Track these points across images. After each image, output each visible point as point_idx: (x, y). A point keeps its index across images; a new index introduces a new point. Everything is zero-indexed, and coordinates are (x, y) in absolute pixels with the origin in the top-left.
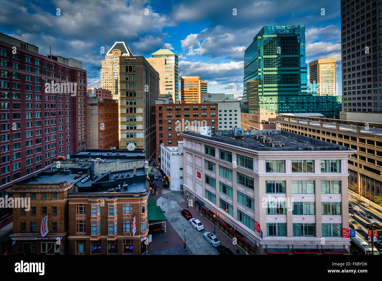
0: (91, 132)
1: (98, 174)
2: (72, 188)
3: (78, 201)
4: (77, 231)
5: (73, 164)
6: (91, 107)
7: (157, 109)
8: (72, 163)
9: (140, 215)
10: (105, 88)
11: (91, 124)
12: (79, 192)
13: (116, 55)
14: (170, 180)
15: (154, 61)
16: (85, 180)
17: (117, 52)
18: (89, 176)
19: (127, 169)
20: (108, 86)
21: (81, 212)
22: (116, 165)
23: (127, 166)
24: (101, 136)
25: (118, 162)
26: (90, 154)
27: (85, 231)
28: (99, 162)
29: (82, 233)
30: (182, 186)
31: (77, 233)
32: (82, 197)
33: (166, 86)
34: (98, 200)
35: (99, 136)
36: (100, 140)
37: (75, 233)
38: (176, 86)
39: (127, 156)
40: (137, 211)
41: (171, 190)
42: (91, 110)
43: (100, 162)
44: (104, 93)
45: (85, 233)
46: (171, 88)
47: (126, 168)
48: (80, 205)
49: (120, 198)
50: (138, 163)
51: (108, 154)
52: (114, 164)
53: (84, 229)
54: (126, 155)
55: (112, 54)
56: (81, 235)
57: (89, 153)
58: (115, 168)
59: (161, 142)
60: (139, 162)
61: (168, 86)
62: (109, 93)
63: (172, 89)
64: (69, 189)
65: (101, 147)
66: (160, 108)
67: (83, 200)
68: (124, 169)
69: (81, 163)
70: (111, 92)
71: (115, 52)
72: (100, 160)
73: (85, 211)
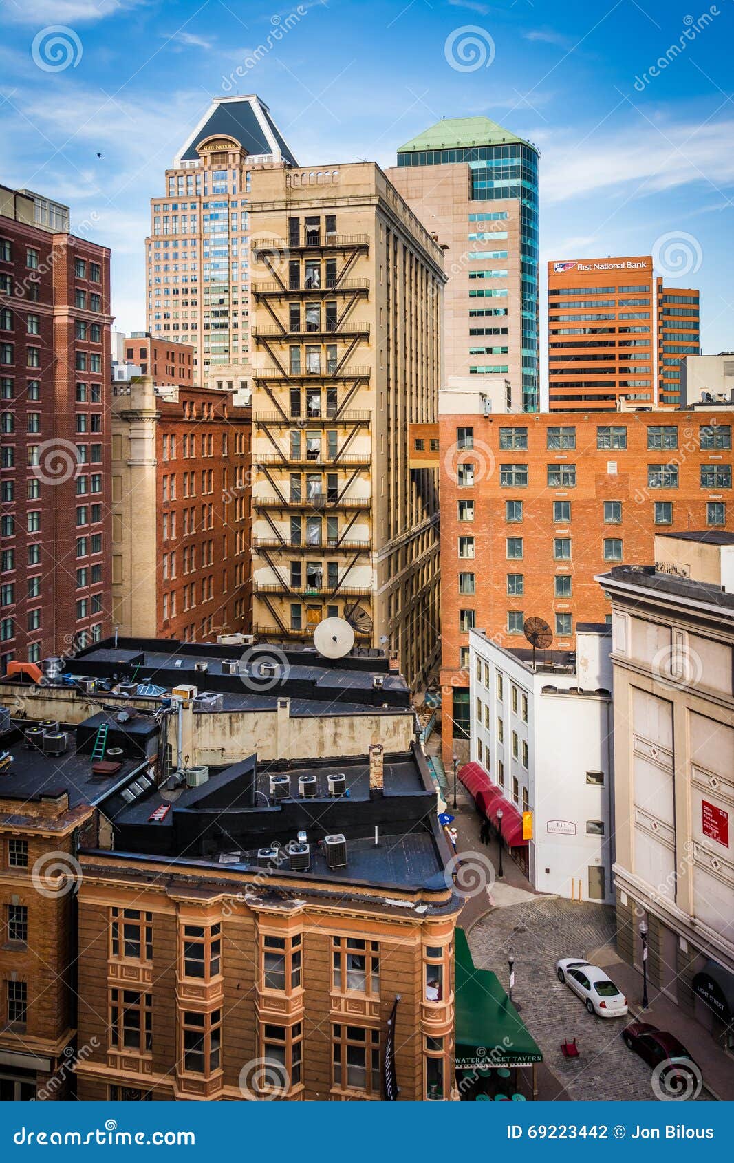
0: (123, 549)
1: (189, 765)
2: (87, 823)
3: (119, 891)
4: (115, 1041)
5: (78, 706)
6: (122, 430)
7: (448, 436)
8: (73, 701)
9: (417, 1010)
10: (163, 333)
11: (124, 510)
12: (118, 847)
13: (215, 167)
14: (530, 832)
15: (411, 185)
16: (140, 790)
17: (220, 148)
18: (151, 773)
19: (328, 753)
20: (171, 322)
21: (133, 951)
22: (274, 728)
23: (328, 741)
24: (170, 574)
25: (283, 713)
26: (141, 659)
27: (149, 1047)
28: (196, 705)
29: (134, 1053)
30: (604, 877)
31: (112, 1051)
32: (137, 876)
33: (472, 314)
34: (211, 900)
35: (160, 572)
36: (164, 589)
37: (107, 1048)
38: (528, 315)
39: (319, 684)
40: (403, 988)
41: (539, 888)
42: (125, 443)
43: (199, 710)
44: (161, 356)
45: (148, 1057)
46: (500, 326)
47: (321, 745)
48: (130, 913)
49: (320, 907)
50: (383, 728)
51: (226, 668)
52: (264, 719)
53: (143, 1038)
54: (314, 682)
55: (196, 163)
56: (132, 1063)
57: (137, 654)
58: (269, 741)
59: (467, 616)
60: (387, 722)
61: (481, 313)
62: (182, 356)
63: (505, 331)
64: (76, 829)
65: (166, 625)
66: (465, 433)
67: (141, 889)
68: (313, 754)
69: (111, 702)
70: (191, 350)
71: (210, 149)
72: (195, 694)
73: (149, 948)
